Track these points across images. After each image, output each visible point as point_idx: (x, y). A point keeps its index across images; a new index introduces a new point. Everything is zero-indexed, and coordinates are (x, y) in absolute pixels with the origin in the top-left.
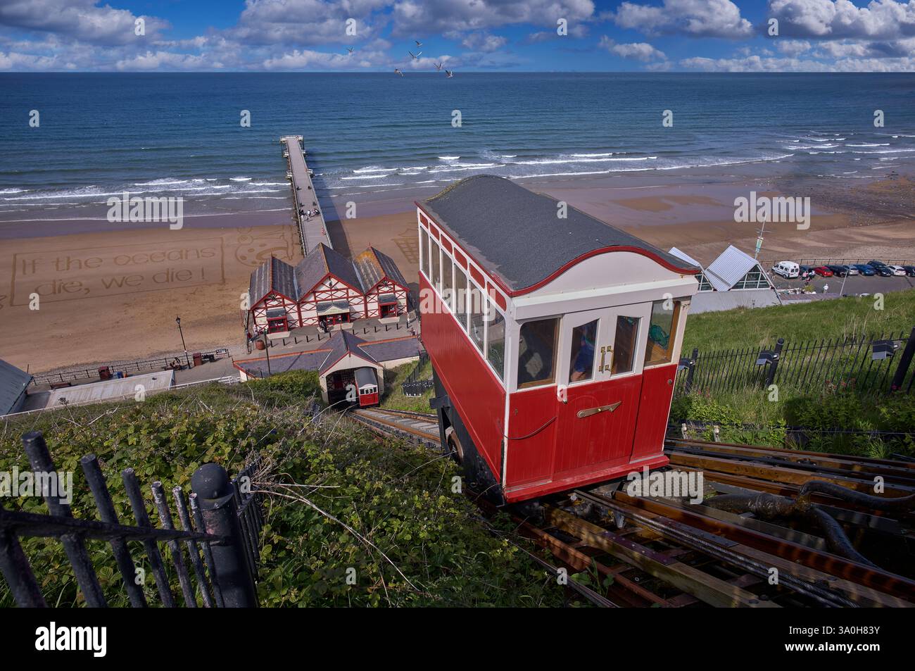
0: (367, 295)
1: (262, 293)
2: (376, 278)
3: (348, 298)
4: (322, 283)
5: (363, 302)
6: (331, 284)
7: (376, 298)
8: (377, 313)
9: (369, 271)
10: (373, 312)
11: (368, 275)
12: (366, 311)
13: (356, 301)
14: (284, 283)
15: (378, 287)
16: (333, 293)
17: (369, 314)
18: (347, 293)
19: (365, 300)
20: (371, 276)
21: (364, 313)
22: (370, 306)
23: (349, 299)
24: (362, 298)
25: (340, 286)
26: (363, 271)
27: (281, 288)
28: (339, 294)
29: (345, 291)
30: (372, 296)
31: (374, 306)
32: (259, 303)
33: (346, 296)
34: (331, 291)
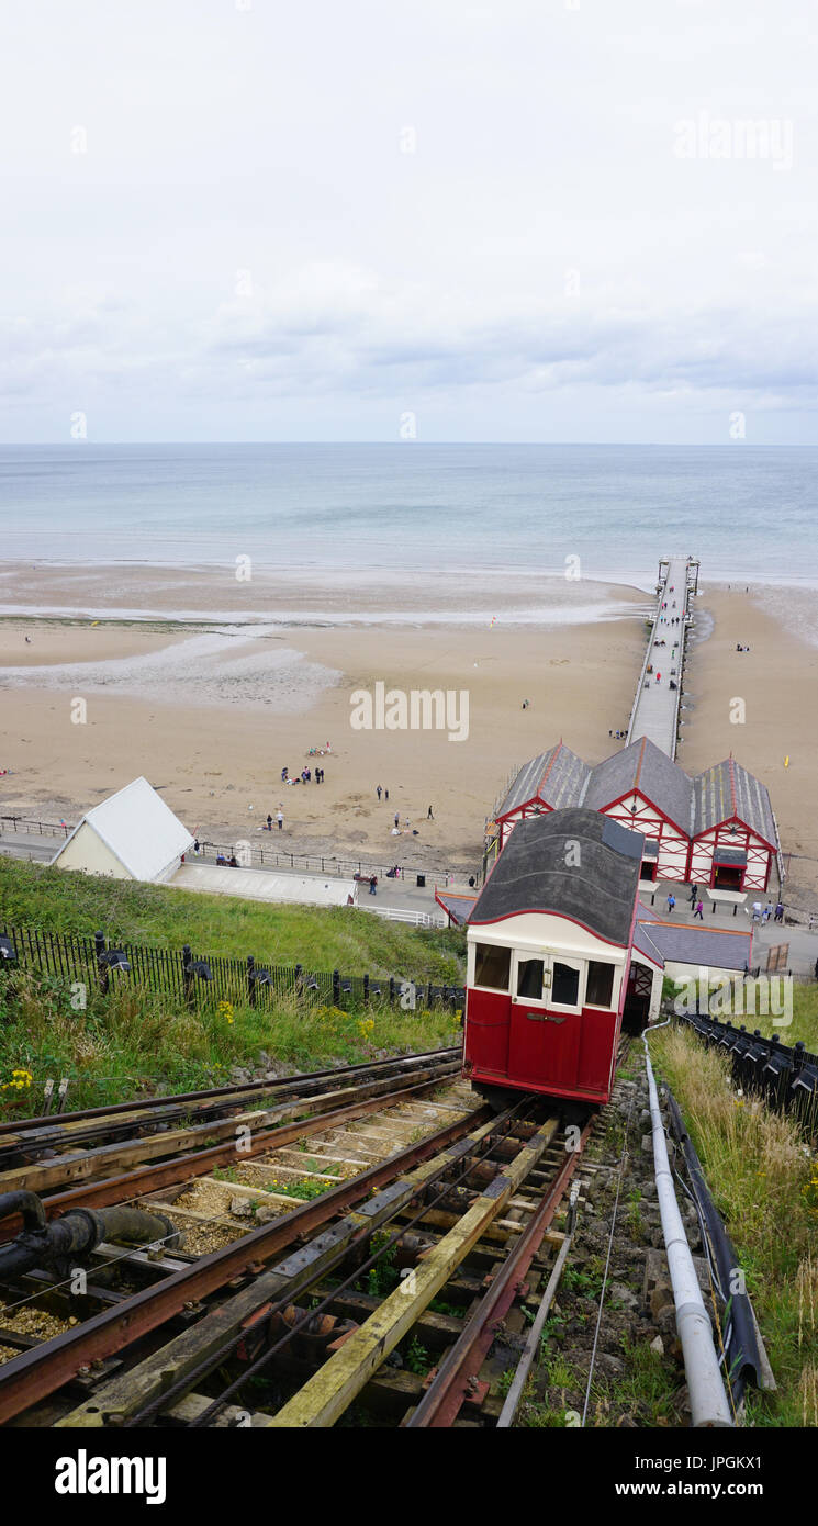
0: (691, 840)
1: (524, 798)
2: (718, 814)
3: (660, 837)
4: (619, 802)
5: (686, 852)
6: (634, 808)
7: (711, 850)
8: (708, 877)
9: (713, 802)
10: (701, 873)
11: (708, 807)
12: (688, 868)
13: (674, 846)
14: (562, 790)
15: (717, 829)
16: (636, 823)
17: (693, 875)
18: (661, 830)
19: (690, 849)
20: (713, 811)
21: (684, 871)
22: (697, 863)
23: (662, 841)
24: (686, 844)
25: (650, 814)
26: (703, 797)
27: (556, 795)
28: (646, 828)
29: (658, 825)
30: (704, 845)
31: (703, 863)
32: (514, 812)
33: (657, 834)
34: (633, 819)
